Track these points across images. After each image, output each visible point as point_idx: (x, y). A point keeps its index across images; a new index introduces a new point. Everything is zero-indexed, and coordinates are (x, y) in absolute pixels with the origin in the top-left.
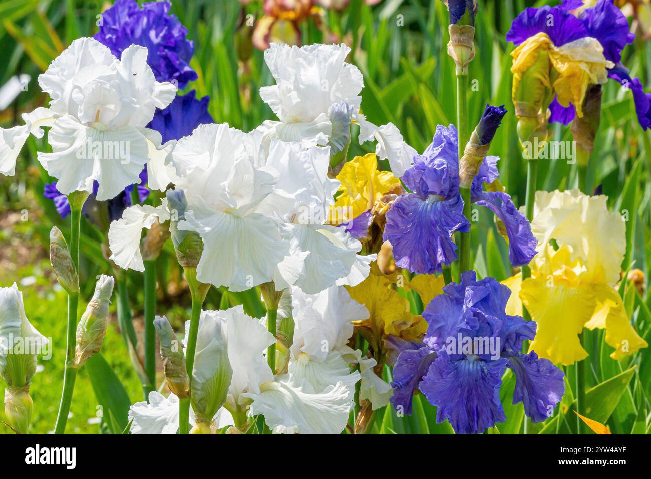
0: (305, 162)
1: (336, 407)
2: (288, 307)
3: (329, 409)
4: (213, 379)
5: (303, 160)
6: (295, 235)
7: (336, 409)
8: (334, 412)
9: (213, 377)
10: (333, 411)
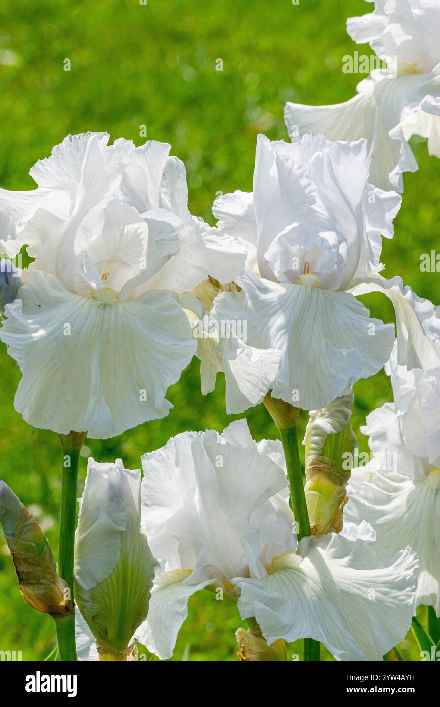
0: (301, 176)
1: (397, 593)
2: (339, 414)
3: (384, 597)
4: (109, 580)
5: (298, 172)
6: (281, 308)
7: (395, 597)
8: (392, 603)
9: (110, 577)
10: (391, 600)
